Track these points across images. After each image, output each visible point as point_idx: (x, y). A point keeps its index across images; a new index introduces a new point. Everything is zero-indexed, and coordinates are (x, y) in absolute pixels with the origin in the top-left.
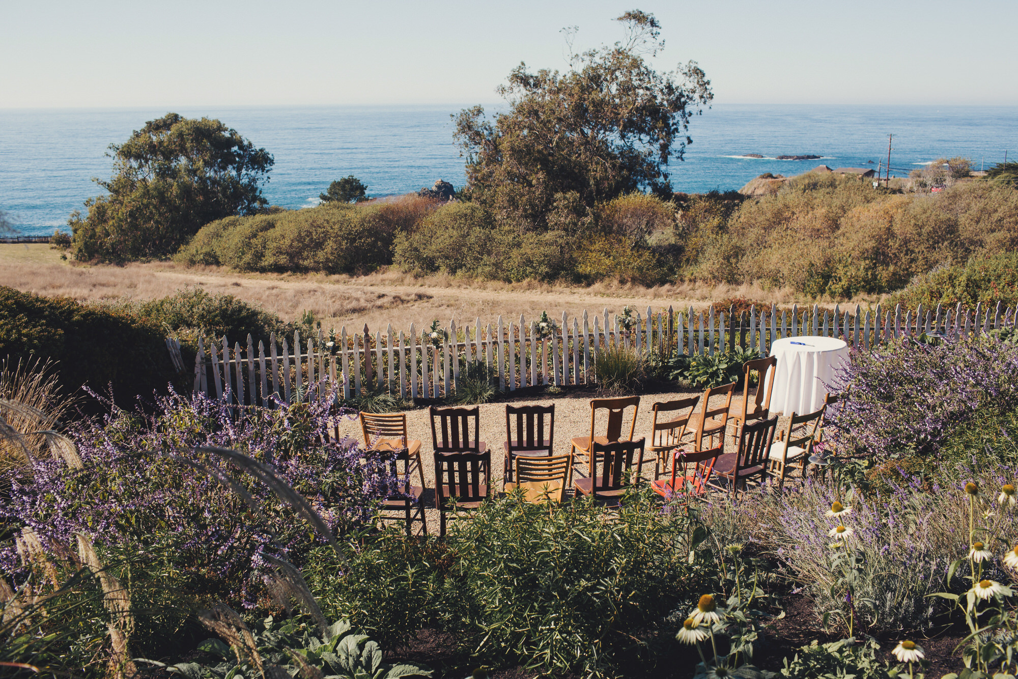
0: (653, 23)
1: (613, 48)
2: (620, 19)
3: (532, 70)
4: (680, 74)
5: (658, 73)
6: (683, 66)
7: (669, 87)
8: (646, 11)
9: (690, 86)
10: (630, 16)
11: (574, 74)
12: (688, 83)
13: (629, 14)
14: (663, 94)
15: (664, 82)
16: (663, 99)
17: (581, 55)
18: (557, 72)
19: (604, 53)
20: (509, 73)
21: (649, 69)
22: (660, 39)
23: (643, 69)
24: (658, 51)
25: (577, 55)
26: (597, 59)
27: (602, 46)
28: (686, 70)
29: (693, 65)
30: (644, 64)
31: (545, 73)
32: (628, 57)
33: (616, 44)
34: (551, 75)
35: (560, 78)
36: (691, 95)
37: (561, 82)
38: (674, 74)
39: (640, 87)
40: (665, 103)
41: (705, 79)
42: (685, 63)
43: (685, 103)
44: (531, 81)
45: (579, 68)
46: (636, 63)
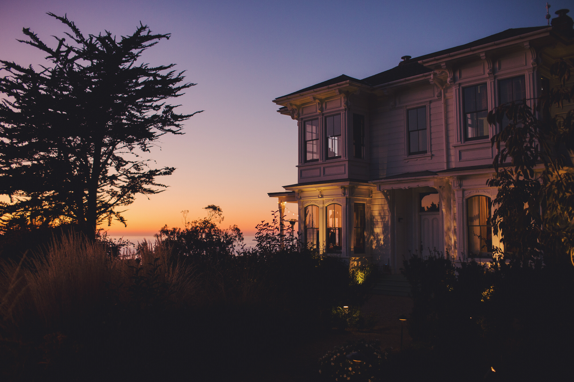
0: (219, 210)
1: (203, 220)
2: (206, 208)
3: (170, 228)
4: (230, 230)
7: (226, 235)
8: (216, 205)
11: (187, 230)
12: (233, 234)
13: (209, 206)
14: (224, 238)
15: (224, 233)
18: (180, 229)
19: (200, 221)
20: (160, 229)
21: (219, 228)
22: (222, 216)
24: (221, 221)
25: (189, 223)
26: (197, 224)
28: (233, 229)
29: (235, 227)
30: (216, 227)
31: (175, 229)
32: (209, 223)
33: (205, 218)
34: (177, 230)
37: (182, 233)
39: (214, 235)
40: (225, 241)
42: (232, 226)
43: (233, 241)
44: (169, 233)
45: (190, 228)
46: (213, 226)
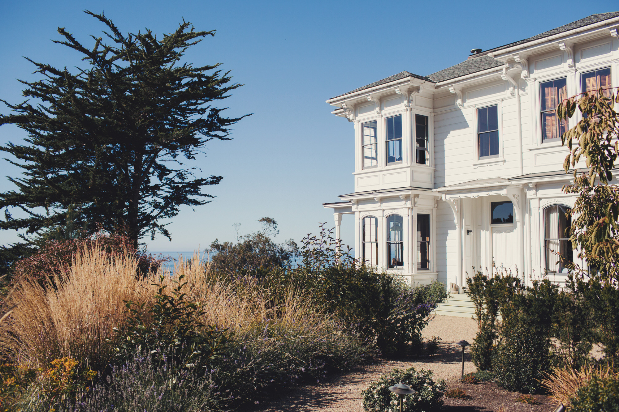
0: (274, 223)
1: (257, 233)
2: (260, 221)
3: (221, 242)
4: (286, 244)
5: (277, 245)
6: (287, 241)
7: (282, 250)
8: (271, 217)
9: (291, 250)
10: (264, 220)
11: (239, 244)
12: (289, 248)
13: (264, 219)
14: (279, 253)
16: (279, 255)
17: (243, 237)
18: (232, 243)
19: (253, 235)
20: (211, 244)
21: (273, 243)
22: (277, 229)
23: (270, 243)
24: (277, 234)
25: (241, 237)
26: (250, 238)
27: (253, 233)
28: (289, 243)
29: (292, 241)
30: (271, 241)
31: (226, 244)
32: (263, 237)
33: (258, 232)
34: (229, 245)
35: (233, 246)
36: (291, 253)
37: (234, 248)
38: (284, 245)
39: (269, 250)
40: (280, 257)
41: (297, 247)
42: (288, 240)
43: (289, 257)
44: (221, 247)
45: (242, 242)
46: (267, 240)
